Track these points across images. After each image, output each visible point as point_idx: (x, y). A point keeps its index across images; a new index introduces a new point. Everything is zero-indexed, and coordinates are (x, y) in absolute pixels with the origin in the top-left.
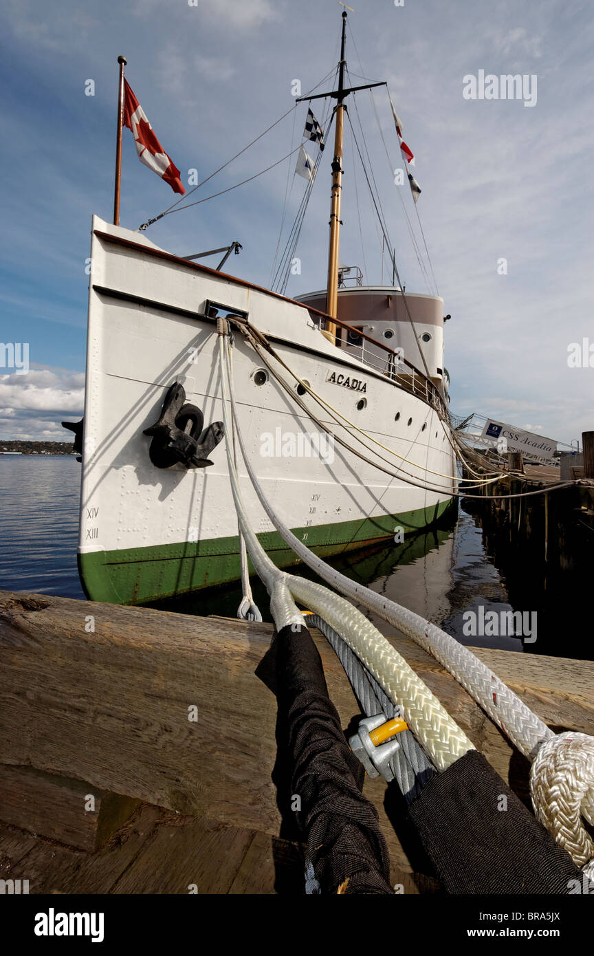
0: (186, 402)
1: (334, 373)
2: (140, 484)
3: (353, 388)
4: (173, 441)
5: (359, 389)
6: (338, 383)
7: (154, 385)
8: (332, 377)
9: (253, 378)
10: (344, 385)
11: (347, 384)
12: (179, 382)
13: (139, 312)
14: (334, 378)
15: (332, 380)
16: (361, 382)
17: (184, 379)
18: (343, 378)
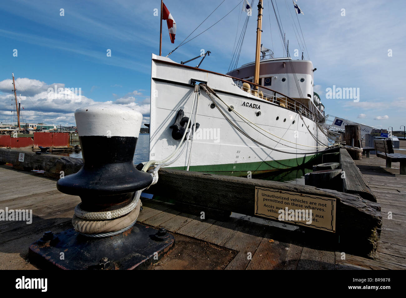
0: (184, 116)
1: (245, 102)
2: (168, 145)
3: (254, 107)
4: (179, 130)
5: (256, 108)
6: (246, 106)
7: (173, 110)
8: (243, 104)
9: (210, 106)
10: (249, 106)
11: (250, 106)
12: (182, 109)
13: (167, 85)
14: (245, 104)
15: (244, 105)
16: (257, 105)
17: (183, 108)
18: (249, 104)
